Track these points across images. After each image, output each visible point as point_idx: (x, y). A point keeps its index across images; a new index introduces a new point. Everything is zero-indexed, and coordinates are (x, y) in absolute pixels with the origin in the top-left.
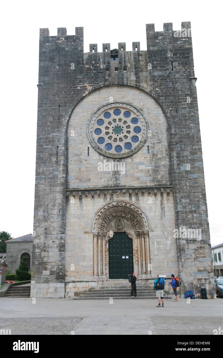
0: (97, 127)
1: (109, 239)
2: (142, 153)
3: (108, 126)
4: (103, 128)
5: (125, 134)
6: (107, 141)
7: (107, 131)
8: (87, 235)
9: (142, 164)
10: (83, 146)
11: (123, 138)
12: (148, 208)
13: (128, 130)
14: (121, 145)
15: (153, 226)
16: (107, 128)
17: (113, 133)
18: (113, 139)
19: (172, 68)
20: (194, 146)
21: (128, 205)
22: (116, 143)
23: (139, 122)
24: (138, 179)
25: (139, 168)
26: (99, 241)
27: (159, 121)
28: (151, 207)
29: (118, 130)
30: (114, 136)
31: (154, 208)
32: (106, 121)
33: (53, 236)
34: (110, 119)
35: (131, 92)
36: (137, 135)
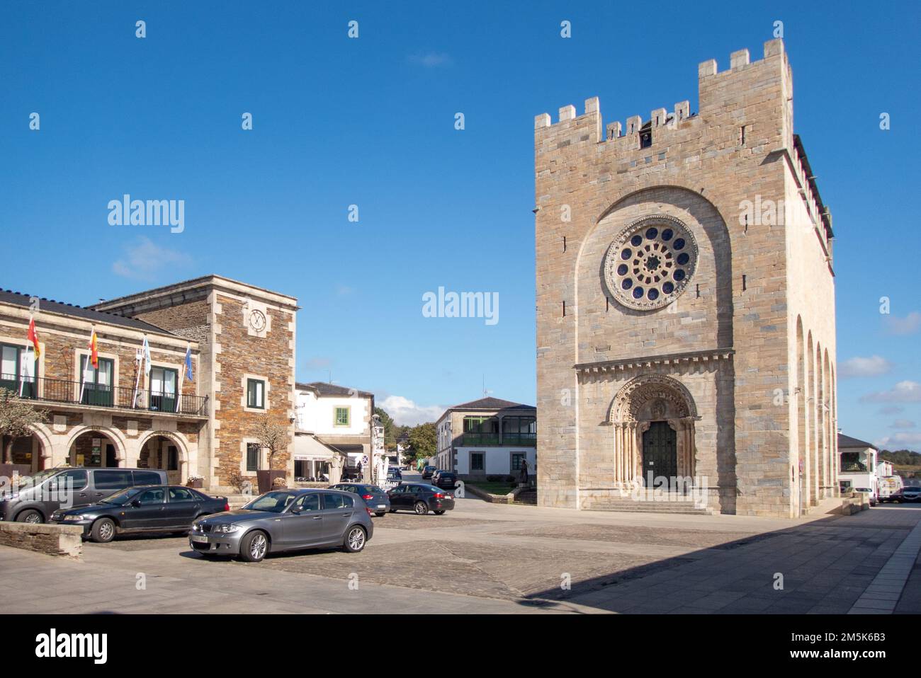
0: (622, 263)
1: (643, 431)
2: (688, 297)
3: (638, 258)
4: (629, 263)
5: (664, 268)
6: (636, 284)
7: (636, 267)
8: (606, 428)
9: (686, 315)
10: (599, 296)
11: (661, 276)
12: (693, 384)
13: (669, 260)
14: (657, 287)
15: (700, 412)
16: (636, 262)
17: (644, 269)
18: (644, 279)
19: (743, 138)
20: (773, 276)
21: (665, 382)
22: (649, 285)
23: (685, 246)
24: (679, 340)
25: (682, 323)
26: (626, 435)
27: (717, 239)
28: (700, 383)
29: (653, 263)
30: (647, 274)
31: (703, 384)
32: (635, 250)
33: (561, 430)
34: (641, 248)
35: (671, 195)
36: (682, 269)
